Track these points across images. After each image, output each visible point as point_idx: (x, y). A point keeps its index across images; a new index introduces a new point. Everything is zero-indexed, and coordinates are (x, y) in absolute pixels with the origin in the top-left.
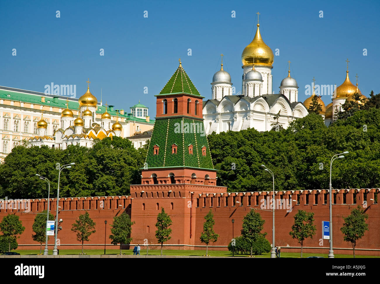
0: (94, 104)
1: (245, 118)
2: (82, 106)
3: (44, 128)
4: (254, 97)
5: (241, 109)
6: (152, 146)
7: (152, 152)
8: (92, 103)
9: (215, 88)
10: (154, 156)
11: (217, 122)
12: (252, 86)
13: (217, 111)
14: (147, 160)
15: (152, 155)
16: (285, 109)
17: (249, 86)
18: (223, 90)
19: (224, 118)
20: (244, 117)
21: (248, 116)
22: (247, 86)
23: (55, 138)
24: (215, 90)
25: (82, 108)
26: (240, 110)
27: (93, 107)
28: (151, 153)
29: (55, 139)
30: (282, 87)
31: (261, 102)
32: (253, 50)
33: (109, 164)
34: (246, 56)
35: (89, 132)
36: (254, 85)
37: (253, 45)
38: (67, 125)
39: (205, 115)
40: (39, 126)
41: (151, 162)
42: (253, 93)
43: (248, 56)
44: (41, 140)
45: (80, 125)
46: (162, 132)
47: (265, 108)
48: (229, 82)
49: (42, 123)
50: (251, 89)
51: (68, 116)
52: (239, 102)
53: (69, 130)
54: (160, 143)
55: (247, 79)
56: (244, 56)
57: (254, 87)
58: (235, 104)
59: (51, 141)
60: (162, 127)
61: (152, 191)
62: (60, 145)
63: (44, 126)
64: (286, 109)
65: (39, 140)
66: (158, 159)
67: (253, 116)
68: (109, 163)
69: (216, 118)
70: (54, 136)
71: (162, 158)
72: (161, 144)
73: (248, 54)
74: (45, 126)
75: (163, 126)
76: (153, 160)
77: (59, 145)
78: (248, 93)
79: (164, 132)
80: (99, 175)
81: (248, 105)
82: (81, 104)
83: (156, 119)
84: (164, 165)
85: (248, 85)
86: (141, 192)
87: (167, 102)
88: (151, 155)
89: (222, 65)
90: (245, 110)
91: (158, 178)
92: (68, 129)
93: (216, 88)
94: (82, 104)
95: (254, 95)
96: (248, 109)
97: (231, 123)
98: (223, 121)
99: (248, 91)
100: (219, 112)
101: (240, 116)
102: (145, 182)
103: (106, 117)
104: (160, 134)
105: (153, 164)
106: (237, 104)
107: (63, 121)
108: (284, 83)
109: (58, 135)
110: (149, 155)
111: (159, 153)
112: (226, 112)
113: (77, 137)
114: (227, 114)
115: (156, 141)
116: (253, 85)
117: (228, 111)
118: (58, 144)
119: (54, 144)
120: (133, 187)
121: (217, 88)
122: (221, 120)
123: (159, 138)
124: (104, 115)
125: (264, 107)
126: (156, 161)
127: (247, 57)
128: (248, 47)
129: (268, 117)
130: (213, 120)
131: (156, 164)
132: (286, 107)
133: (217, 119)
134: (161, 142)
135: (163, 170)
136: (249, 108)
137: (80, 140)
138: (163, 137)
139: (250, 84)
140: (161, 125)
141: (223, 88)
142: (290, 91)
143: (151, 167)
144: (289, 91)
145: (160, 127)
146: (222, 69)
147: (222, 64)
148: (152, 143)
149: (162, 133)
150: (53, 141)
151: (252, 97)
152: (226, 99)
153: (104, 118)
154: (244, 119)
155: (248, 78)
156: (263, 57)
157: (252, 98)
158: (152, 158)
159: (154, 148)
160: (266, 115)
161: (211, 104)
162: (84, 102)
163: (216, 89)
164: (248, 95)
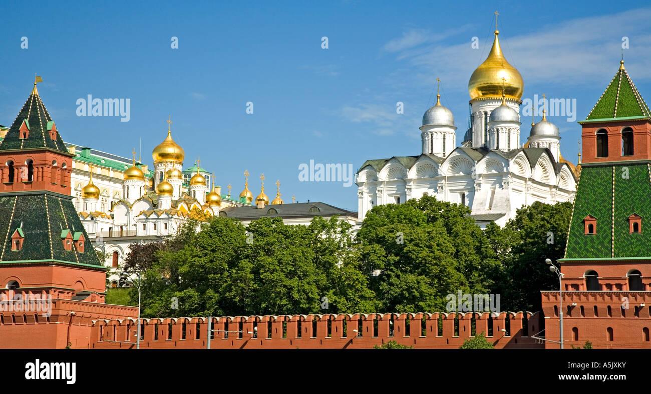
0: (180, 160)
1: (498, 186)
2: (160, 162)
3: (95, 198)
4: (508, 150)
5: (488, 171)
6: (578, 218)
7: (581, 228)
8: (178, 157)
9: (430, 135)
10: (586, 238)
11: (439, 191)
12: (505, 131)
13: (439, 173)
14: (571, 243)
15: (581, 234)
16: (546, 173)
17: (500, 132)
18: (444, 139)
19: (452, 185)
20: (494, 184)
21: (505, 183)
22: (496, 132)
23: (113, 215)
24: (430, 138)
25: (160, 165)
26: (485, 172)
27: (179, 165)
28: (577, 231)
29: (113, 218)
30: (533, 137)
31: (521, 159)
32: (495, 72)
33: (414, 254)
34: (482, 83)
35: (180, 206)
36: (509, 130)
37: (491, 65)
38: (134, 194)
39: (414, 179)
40: (86, 195)
41: (580, 248)
42: (507, 143)
43: (486, 82)
44: (92, 219)
45: (167, 194)
46: (600, 191)
47: (524, 171)
48: (451, 125)
49: (92, 190)
50: (503, 138)
51: (135, 179)
52: (485, 158)
53: (142, 202)
54: (598, 212)
55: (496, 119)
56: (478, 82)
57: (509, 134)
58: (478, 161)
59: (107, 220)
60: (599, 181)
61: (596, 305)
62: (124, 227)
63: (94, 195)
64: (548, 174)
65: (89, 218)
66: (597, 242)
67: (514, 183)
68: (413, 250)
69: (437, 185)
70: (112, 213)
71: (607, 240)
72: (601, 214)
73: (486, 79)
74: (96, 195)
75: (601, 179)
76: (586, 243)
77: (122, 227)
78: (498, 143)
79: (604, 191)
80: (389, 272)
81: (504, 165)
82: (157, 158)
83: (582, 167)
84: (613, 254)
85: (498, 130)
86: (568, 304)
87: (607, 135)
88: (577, 234)
89: (438, 97)
90: (496, 172)
91: (601, 279)
92: (139, 200)
93: (432, 135)
94: (159, 158)
95: (509, 147)
96: (505, 170)
97: (466, 194)
98: (450, 190)
99: (498, 140)
100: (443, 175)
101: (487, 182)
102: (570, 287)
103: (198, 182)
104: (595, 195)
105: (584, 252)
106: (481, 161)
107: (128, 188)
108: (538, 130)
109: (120, 211)
110: (574, 234)
111: (598, 231)
112: (456, 175)
113: (166, 214)
114: (460, 178)
115: (587, 207)
116: (507, 129)
117: (462, 174)
118: (120, 227)
119: (111, 226)
120: (548, 296)
121: (435, 134)
122: (447, 189)
123: (595, 203)
124: (195, 178)
125: (523, 168)
126: (593, 247)
127: (484, 84)
128: (483, 68)
129: (529, 186)
130: (429, 188)
131: (592, 252)
132: (548, 170)
133: (440, 187)
134: (600, 210)
135: (612, 265)
136: (507, 169)
137: (173, 219)
138: (604, 201)
139: (502, 129)
140: (595, 177)
141: (444, 135)
142: (550, 144)
143: (581, 258)
144: (548, 144)
145: (594, 181)
146: (439, 104)
147: (439, 95)
148: (578, 213)
149: (600, 193)
150: (111, 221)
151: (506, 151)
152: (459, 152)
153: (195, 184)
154: (494, 188)
155: (498, 119)
156: (512, 86)
157: (506, 153)
158: (582, 240)
159: (586, 222)
160: (526, 182)
161: (427, 161)
162: (164, 155)
163: (432, 137)
164: (498, 147)
